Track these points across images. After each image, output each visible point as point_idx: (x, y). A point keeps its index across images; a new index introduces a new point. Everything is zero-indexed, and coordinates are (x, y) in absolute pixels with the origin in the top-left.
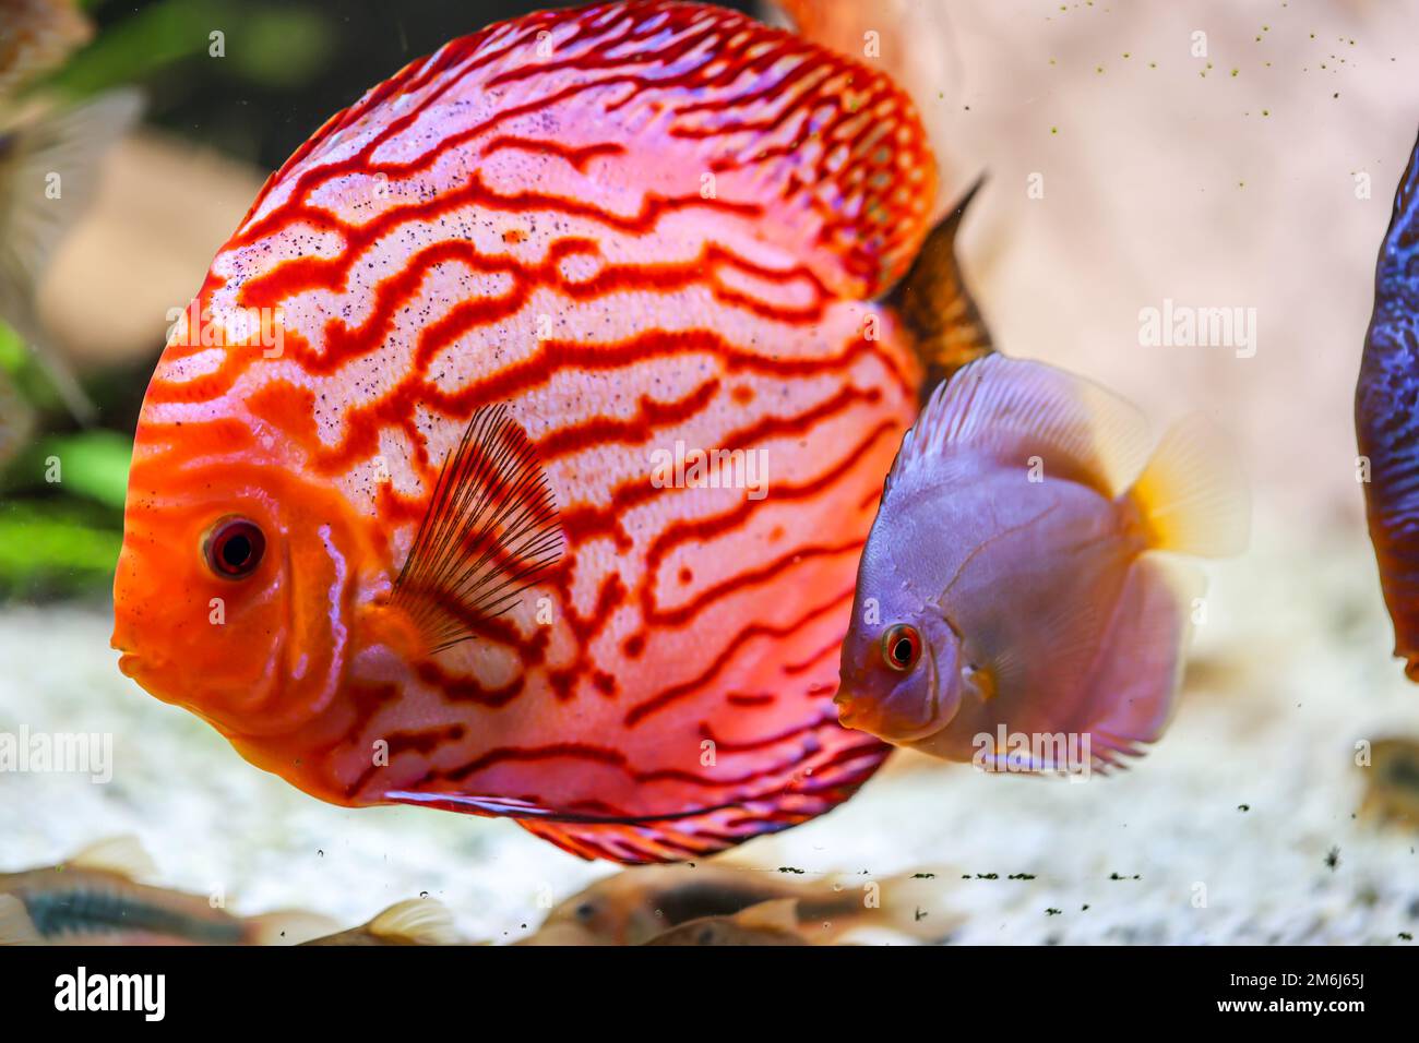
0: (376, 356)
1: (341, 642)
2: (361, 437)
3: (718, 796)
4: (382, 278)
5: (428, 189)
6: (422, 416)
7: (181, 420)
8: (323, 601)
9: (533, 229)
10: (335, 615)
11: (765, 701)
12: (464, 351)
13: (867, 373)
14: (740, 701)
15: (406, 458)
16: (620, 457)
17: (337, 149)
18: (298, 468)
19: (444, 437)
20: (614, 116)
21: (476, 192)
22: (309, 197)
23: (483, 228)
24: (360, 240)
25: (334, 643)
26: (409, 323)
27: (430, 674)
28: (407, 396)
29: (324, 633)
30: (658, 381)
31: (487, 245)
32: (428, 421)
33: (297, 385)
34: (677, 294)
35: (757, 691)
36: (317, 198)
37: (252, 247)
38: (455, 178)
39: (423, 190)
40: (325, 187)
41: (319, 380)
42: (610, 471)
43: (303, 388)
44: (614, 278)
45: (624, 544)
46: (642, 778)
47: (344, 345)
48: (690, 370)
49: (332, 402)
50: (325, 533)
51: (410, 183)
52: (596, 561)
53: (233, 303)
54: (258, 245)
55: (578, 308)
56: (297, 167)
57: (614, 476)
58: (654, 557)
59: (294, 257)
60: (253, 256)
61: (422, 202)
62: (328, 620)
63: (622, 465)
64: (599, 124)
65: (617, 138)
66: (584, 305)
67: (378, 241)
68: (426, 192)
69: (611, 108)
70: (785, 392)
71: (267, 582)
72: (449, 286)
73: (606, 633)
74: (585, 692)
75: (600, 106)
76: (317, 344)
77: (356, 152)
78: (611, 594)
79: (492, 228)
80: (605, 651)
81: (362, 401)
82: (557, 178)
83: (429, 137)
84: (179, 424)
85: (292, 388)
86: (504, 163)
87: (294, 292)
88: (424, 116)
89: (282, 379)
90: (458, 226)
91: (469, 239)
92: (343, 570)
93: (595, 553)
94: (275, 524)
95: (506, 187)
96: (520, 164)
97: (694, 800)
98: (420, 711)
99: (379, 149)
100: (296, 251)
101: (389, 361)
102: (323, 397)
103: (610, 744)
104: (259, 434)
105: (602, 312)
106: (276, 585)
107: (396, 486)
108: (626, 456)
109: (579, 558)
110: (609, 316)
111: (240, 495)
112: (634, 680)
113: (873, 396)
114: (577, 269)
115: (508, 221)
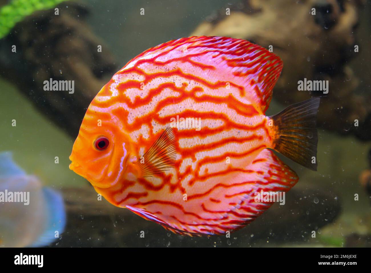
0: (146, 106)
1: (121, 170)
2: (138, 124)
3: (201, 222)
4: (152, 88)
5: (167, 69)
6: (153, 122)
7: (96, 111)
8: (119, 160)
9: (190, 83)
10: (121, 164)
11: (218, 202)
12: (167, 109)
13: (260, 132)
14: (213, 200)
15: (147, 131)
16: (198, 140)
17: (148, 56)
18: (121, 128)
19: (157, 128)
20: (214, 59)
21: (178, 72)
22: (139, 66)
23: (178, 81)
24: (149, 78)
25: (119, 170)
26: (156, 100)
27: (142, 181)
28: (151, 117)
29: (117, 168)
30: (210, 124)
31: (178, 85)
32: (155, 123)
33: (125, 109)
34: (219, 104)
35: (217, 199)
36: (141, 67)
37: (123, 75)
38: (174, 68)
39: (166, 69)
40: (143, 64)
41: (131, 109)
42: (195, 142)
43: (127, 110)
44: (206, 98)
45: (194, 159)
46: (186, 213)
47: (139, 102)
48: (218, 123)
49: (133, 115)
50: (124, 144)
51: (164, 67)
52: (187, 162)
53: (116, 87)
54: (124, 75)
55: (196, 103)
56: (138, 58)
57: (195, 144)
58: (200, 164)
59: (132, 79)
60: (123, 77)
61: (165, 72)
62: (119, 164)
63: (198, 142)
64: (210, 60)
65: (213, 65)
66: (197, 103)
67: (153, 80)
68: (167, 70)
69: (214, 57)
70: (239, 132)
71: (107, 153)
72: (167, 93)
73: (186, 179)
74: (178, 191)
75: (211, 57)
76: (132, 100)
77: (153, 57)
78: (189, 171)
79: (180, 81)
80: (184, 183)
81: (140, 116)
82: (198, 72)
83: (170, 57)
84: (96, 112)
85: (124, 110)
86: (186, 66)
87: (130, 88)
88: (171, 52)
89: (122, 107)
90: (172, 79)
91: (174, 83)
92: (126, 154)
93: (187, 161)
94: (112, 140)
95: (185, 72)
96: (190, 67)
97: (196, 221)
98: (138, 188)
99: (158, 58)
100: (133, 78)
101: (149, 108)
102: (131, 113)
103: (180, 204)
104: (113, 119)
105: (201, 105)
106: (109, 154)
107: (144, 137)
108: (199, 140)
109: (183, 161)
110: (202, 107)
111: (106, 132)
112: (190, 190)
113: (260, 138)
114: (198, 94)
115: (184, 80)
